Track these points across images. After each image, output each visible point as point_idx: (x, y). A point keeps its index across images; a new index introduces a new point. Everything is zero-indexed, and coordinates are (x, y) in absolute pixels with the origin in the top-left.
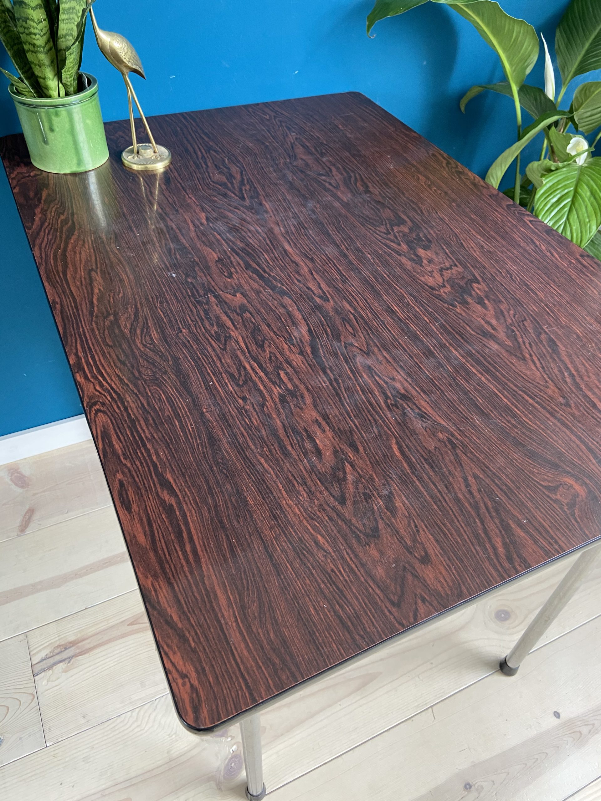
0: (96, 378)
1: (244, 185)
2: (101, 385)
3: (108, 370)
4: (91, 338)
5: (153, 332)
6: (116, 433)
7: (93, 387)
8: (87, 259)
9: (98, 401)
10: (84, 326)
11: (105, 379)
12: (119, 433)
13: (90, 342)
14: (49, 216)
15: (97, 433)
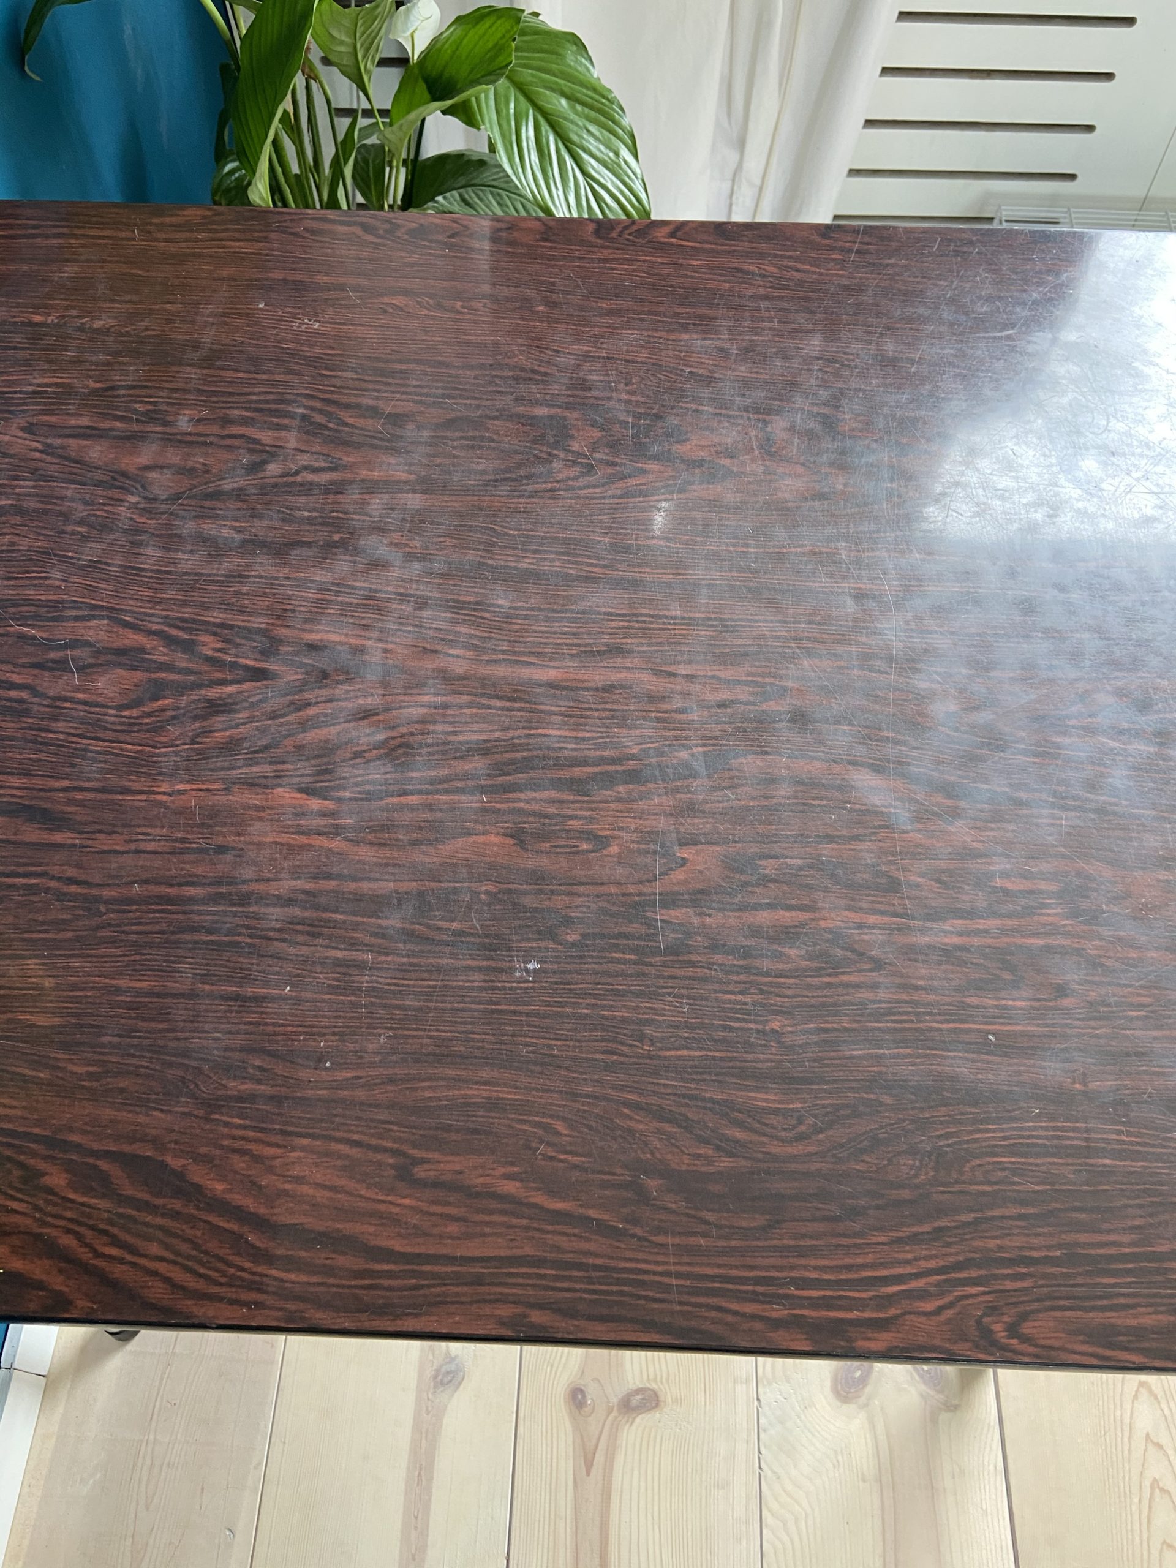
0: (890, 1300)
1: (193, 643)
2: (923, 1295)
3: (869, 1259)
4: (719, 1266)
5: (755, 1099)
6: (1103, 1309)
7: (923, 1319)
8: (344, 1168)
9: (979, 1322)
10: (660, 1269)
11: (899, 1279)
12: (1105, 1302)
13: (734, 1273)
14: (28, 1221)
15: (1092, 1355)
